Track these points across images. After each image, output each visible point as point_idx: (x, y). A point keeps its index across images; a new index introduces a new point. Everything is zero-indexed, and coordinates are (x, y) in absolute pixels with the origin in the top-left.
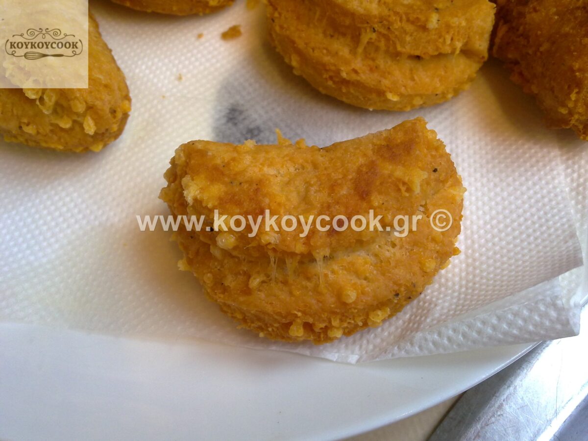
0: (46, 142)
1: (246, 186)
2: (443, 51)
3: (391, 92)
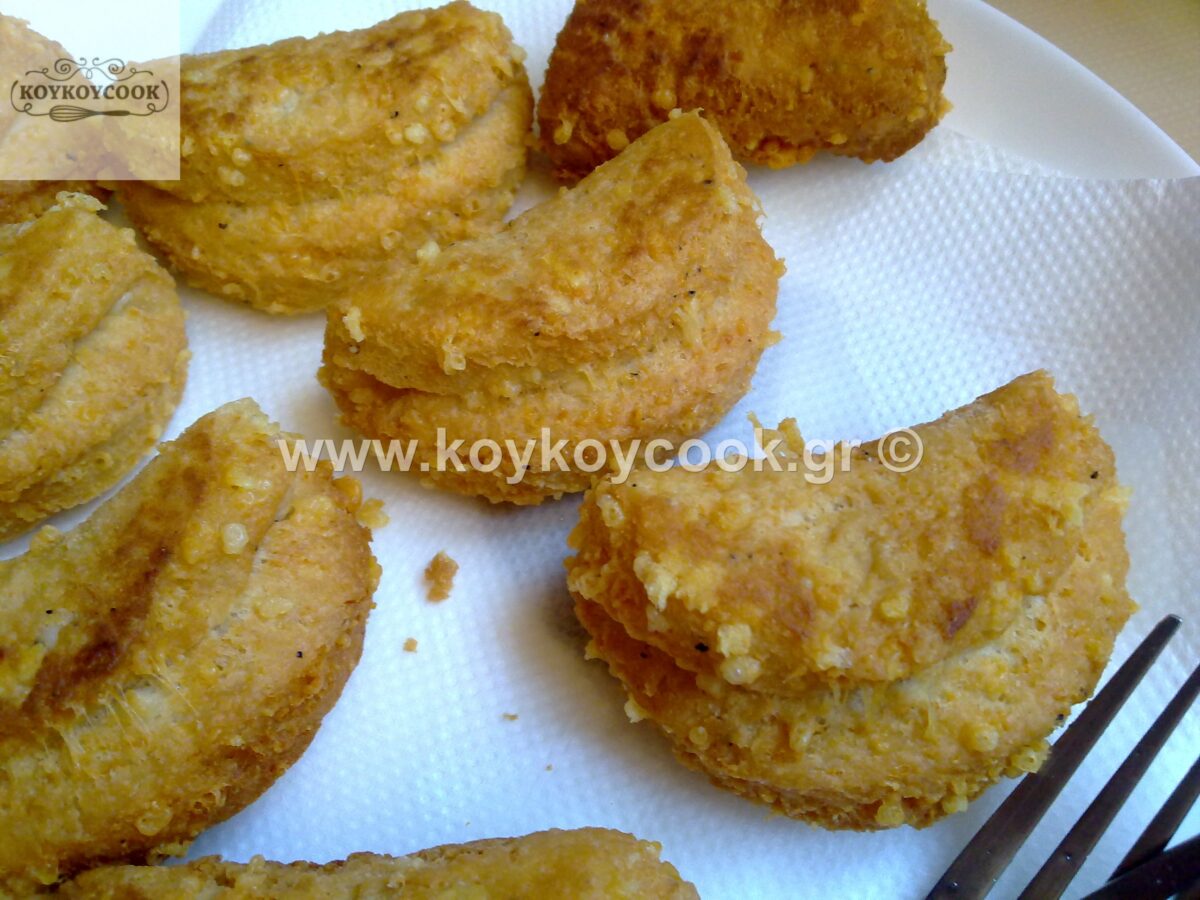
1: (761, 561)
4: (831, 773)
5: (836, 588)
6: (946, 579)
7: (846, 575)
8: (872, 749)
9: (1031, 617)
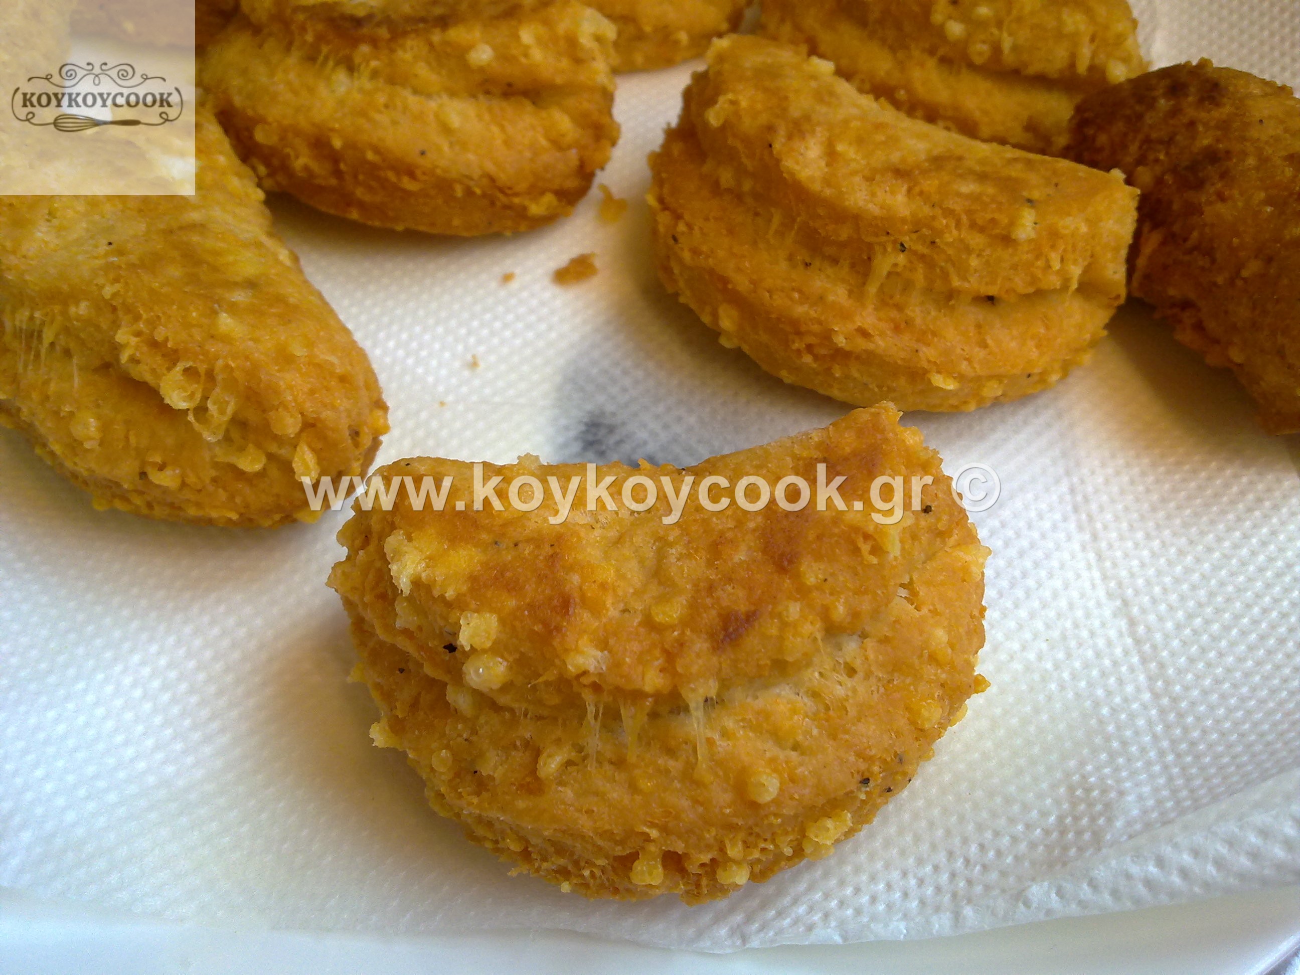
0: (198, 505)
1: (527, 550)
2: (1044, 285)
3: (939, 372)
4: (580, 811)
5: (603, 586)
6: (729, 588)
7: (621, 576)
8: (633, 788)
9: (841, 661)
